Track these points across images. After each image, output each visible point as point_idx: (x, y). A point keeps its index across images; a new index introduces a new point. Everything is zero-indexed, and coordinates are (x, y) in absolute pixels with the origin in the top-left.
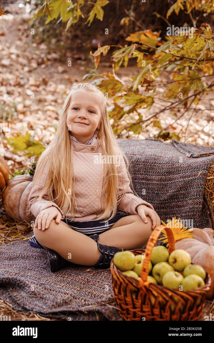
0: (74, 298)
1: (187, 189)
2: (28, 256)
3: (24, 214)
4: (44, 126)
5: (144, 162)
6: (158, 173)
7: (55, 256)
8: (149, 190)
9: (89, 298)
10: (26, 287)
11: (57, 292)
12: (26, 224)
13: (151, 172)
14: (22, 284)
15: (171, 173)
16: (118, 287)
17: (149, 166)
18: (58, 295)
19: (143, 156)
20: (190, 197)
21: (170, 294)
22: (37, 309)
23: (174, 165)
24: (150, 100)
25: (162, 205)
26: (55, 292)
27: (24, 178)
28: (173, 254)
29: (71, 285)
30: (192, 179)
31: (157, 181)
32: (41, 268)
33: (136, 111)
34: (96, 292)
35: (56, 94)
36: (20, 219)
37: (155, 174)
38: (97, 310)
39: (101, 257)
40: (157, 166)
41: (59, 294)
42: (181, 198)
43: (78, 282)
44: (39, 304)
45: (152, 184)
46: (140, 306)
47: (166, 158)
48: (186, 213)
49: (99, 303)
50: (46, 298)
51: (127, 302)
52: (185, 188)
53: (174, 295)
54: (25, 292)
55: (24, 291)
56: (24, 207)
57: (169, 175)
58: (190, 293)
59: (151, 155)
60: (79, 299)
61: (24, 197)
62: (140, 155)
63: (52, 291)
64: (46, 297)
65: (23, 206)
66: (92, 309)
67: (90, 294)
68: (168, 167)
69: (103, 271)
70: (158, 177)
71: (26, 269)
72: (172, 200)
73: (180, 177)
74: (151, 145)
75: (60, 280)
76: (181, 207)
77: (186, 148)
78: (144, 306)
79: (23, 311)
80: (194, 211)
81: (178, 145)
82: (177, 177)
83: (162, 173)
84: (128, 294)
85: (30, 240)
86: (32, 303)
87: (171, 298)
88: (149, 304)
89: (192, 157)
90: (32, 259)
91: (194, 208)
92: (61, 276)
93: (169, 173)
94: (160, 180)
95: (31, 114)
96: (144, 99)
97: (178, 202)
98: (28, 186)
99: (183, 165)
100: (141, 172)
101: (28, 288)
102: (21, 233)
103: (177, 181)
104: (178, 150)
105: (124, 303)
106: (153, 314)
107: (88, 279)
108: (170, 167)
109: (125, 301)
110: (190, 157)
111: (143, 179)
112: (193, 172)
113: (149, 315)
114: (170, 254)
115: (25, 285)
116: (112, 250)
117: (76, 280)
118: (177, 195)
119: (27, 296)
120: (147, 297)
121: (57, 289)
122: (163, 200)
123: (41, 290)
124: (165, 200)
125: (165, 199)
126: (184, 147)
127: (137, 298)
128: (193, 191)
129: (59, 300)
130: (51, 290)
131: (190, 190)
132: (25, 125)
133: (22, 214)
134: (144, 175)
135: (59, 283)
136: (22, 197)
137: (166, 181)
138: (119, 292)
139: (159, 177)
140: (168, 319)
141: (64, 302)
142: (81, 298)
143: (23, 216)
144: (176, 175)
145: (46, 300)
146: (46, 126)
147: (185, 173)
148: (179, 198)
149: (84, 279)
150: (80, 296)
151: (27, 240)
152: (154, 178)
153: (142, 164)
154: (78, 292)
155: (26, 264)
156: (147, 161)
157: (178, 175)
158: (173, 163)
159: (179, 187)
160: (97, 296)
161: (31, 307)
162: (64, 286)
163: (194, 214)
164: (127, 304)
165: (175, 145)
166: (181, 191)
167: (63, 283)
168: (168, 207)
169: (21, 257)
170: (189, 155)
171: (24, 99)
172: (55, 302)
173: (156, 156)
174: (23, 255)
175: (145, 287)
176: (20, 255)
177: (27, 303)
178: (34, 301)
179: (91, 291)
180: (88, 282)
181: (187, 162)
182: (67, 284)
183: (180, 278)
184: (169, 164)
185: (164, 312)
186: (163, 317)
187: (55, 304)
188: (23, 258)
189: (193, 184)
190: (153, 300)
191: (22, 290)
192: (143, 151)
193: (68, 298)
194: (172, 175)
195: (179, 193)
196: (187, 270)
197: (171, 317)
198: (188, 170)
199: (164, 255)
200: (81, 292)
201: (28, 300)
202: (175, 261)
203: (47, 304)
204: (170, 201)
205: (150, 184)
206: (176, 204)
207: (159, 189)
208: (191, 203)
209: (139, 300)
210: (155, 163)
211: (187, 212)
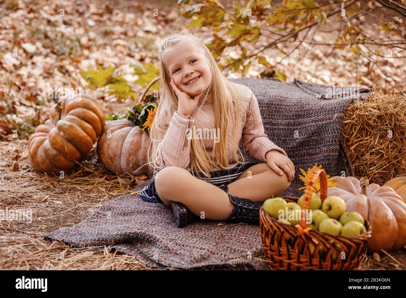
0: (211, 254)
1: (320, 135)
2: (145, 211)
3: (126, 165)
4: (116, 64)
5: (267, 104)
6: (285, 116)
7: (185, 210)
8: (274, 136)
9: (229, 253)
10: (157, 242)
11: (192, 248)
12: (128, 177)
13: (277, 116)
14: (152, 239)
15: (301, 117)
16: (270, 236)
17: (274, 109)
18: (193, 251)
19: (266, 97)
20: (324, 143)
21: (332, 241)
22: (175, 265)
23: (303, 107)
24: (256, 32)
25: (290, 154)
26: (189, 247)
27: (122, 123)
28: (326, 201)
29: (204, 240)
30: (326, 123)
31: (283, 126)
32: (165, 223)
33: (239, 45)
34: (235, 246)
35: (125, 26)
36: (121, 172)
37: (281, 118)
38: (246, 263)
39: (233, 210)
40: (284, 108)
41: (194, 249)
42: (313, 145)
43: (212, 237)
44: (175, 260)
45: (278, 129)
46: (296, 257)
47: (293, 100)
48: (319, 162)
49: (244, 256)
50: (182, 254)
51: (281, 253)
52: (318, 133)
53: (336, 241)
54: (157, 247)
55: (155, 246)
56: (127, 157)
57: (299, 119)
58: (353, 240)
59: (275, 96)
60: (217, 254)
61: (127, 145)
62: (262, 96)
63: (185, 247)
64: (181, 252)
65: (125, 156)
66: (241, 262)
67: (229, 249)
68: (296, 109)
69: (236, 225)
70: (285, 121)
71: (149, 225)
72: (302, 147)
73: (312, 121)
74: (271, 85)
75: (191, 235)
76: (312, 155)
77: (313, 89)
78: (301, 256)
79: (159, 267)
80: (329, 159)
81: (303, 85)
82: (309, 121)
83: (290, 117)
84: (283, 243)
85: (140, 194)
86: (168, 259)
87: (334, 245)
88: (308, 253)
89: (324, 99)
90: (150, 214)
91: (329, 156)
92: (191, 231)
93: (299, 116)
94: (288, 124)
95: (98, 50)
96: (250, 31)
97: (310, 150)
98: (130, 133)
99: (315, 107)
100: (265, 116)
101: (160, 244)
102: (123, 188)
103: (308, 126)
104: (303, 90)
105: (278, 254)
106: (311, 265)
107: (221, 234)
108: (299, 109)
109: (279, 251)
110: (321, 98)
111: (267, 123)
112: (327, 115)
113: (307, 266)
114: (322, 202)
115: (155, 240)
116: (245, 202)
117: (210, 235)
118: (308, 141)
119: (160, 252)
120: (306, 246)
121: (190, 245)
122: (292, 148)
123: (172, 246)
124: (294, 148)
125: (293, 146)
126: (310, 87)
127: (293, 248)
128: (328, 136)
129: (196, 256)
130: (183, 246)
131: (324, 136)
132: (93, 62)
133: (124, 165)
134: (268, 119)
135: (190, 238)
136: (125, 144)
137: (294, 126)
138: (272, 242)
139: (287, 121)
140: (329, 269)
141: (202, 257)
142: (220, 253)
143: (125, 168)
144: (307, 119)
145: (182, 256)
146: (118, 64)
147: (318, 116)
148: (311, 145)
149: (217, 234)
150: (218, 251)
151: (135, 195)
152: (280, 123)
153: (265, 107)
154: (215, 247)
155: (147, 219)
156: (272, 103)
157: (309, 119)
158: (303, 105)
159: (310, 132)
160: (237, 251)
161: (168, 263)
162: (197, 241)
163: (329, 162)
164: (281, 255)
165: (300, 85)
166: (313, 137)
167: (196, 238)
168: (297, 155)
169: (137, 212)
170: (320, 96)
171: (87, 31)
172: (193, 257)
173: (281, 97)
174: (139, 210)
175: (305, 234)
176: (136, 210)
177: (162, 259)
178: (170, 257)
179: (230, 245)
180: (223, 236)
181: (319, 104)
182: (200, 239)
183: (338, 226)
184: (297, 106)
185: (324, 262)
186: (323, 267)
187: (193, 260)
188: (140, 213)
189: (327, 129)
190: (312, 248)
191: (153, 246)
192: (265, 91)
193: (206, 253)
194: (302, 119)
195: (311, 139)
196: (344, 217)
197: (332, 267)
198: (321, 112)
199: (317, 202)
200: (217, 247)
201: (163, 255)
202: (330, 208)
203: (185, 260)
204: (300, 148)
205: (275, 129)
206: (306, 152)
207: (287, 135)
208: (325, 150)
209: (296, 250)
210: (281, 105)
211: (321, 160)
